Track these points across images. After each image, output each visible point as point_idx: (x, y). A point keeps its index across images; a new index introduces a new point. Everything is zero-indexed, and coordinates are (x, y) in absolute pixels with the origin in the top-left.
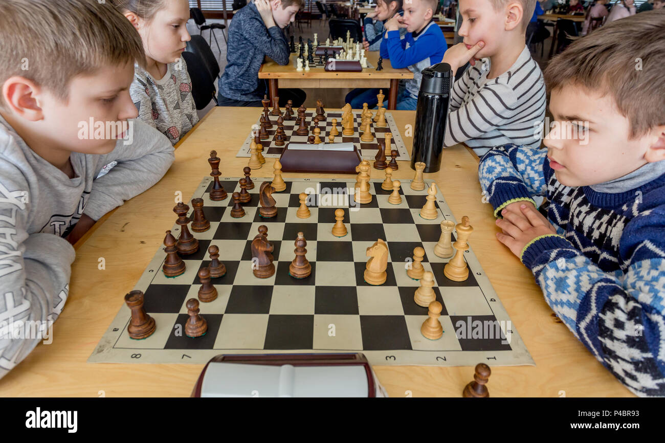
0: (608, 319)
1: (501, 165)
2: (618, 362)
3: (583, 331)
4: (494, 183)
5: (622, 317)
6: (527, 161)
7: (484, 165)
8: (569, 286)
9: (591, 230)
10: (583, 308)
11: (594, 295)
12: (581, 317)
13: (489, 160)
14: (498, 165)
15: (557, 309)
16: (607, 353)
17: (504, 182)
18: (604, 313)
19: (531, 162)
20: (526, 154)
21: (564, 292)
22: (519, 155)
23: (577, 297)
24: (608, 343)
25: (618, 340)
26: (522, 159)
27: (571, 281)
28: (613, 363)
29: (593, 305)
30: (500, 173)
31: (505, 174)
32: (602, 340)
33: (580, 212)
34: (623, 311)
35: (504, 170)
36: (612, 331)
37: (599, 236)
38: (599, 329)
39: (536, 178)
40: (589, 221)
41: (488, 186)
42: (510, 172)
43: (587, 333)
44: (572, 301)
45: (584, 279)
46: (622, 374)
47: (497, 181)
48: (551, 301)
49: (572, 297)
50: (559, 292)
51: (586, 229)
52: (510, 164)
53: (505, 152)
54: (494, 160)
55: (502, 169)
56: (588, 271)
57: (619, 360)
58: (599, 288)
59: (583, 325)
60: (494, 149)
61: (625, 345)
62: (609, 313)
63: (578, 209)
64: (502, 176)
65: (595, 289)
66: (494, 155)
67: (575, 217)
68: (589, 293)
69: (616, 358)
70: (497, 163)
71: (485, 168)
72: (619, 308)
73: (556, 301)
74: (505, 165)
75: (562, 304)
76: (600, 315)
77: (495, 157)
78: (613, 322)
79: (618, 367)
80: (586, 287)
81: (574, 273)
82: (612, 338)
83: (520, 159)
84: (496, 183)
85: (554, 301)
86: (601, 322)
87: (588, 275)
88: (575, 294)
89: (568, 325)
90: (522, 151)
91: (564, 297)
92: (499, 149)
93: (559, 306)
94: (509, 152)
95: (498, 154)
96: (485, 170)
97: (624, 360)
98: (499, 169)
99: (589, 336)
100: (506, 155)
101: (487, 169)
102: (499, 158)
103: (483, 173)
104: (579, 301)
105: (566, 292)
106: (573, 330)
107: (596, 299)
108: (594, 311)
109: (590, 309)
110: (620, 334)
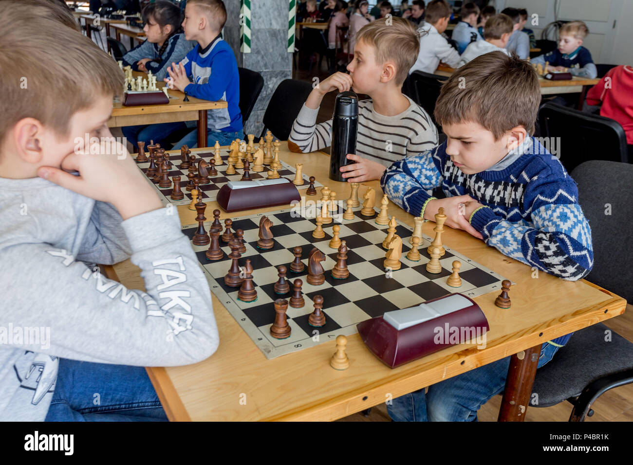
0: (541, 248)
1: (401, 182)
2: (555, 268)
3: (531, 261)
4: (405, 200)
5: (546, 243)
6: (420, 167)
7: (389, 187)
8: (509, 241)
9: (492, 197)
10: (524, 248)
11: (527, 239)
12: (525, 255)
13: (391, 181)
14: (399, 182)
15: (512, 256)
16: (548, 266)
17: (410, 195)
18: (537, 246)
19: (422, 166)
20: (415, 163)
21: (509, 246)
22: (410, 166)
23: (518, 245)
24: (546, 260)
25: (550, 256)
26: (413, 167)
27: (509, 237)
28: (553, 270)
29: (530, 244)
30: (404, 188)
31: (408, 188)
32: (543, 260)
33: (479, 188)
34: (546, 240)
35: (405, 185)
36: (545, 253)
37: (500, 200)
38: (538, 256)
39: (432, 175)
40: (489, 192)
41: (402, 203)
42: (410, 184)
43: (533, 261)
44: (516, 248)
45: (516, 232)
46: (559, 273)
47: (406, 197)
48: (506, 253)
49: (515, 246)
50: (507, 247)
51: (488, 198)
52: (408, 178)
53: (398, 169)
54: (395, 180)
55: (404, 184)
56: (516, 228)
57: (555, 266)
58: (529, 234)
59: (529, 258)
60: (388, 170)
61: (554, 257)
62: (539, 245)
63: (477, 186)
64: (407, 190)
65: (526, 235)
66: (393, 175)
67: (477, 192)
68: (523, 238)
69: (553, 266)
70: (398, 181)
71: (391, 188)
72: (544, 240)
73: (508, 252)
74: (405, 181)
75: (512, 252)
76: (535, 248)
77: (395, 176)
78: (544, 249)
79: (556, 270)
80: (520, 237)
81: (508, 232)
82: (547, 257)
83: (412, 168)
84: (406, 199)
85: (507, 253)
86: (538, 251)
87: (517, 230)
88: (515, 244)
89: (522, 261)
90: (411, 162)
91: (511, 248)
92: (392, 169)
93: (512, 254)
94: (401, 167)
95: (395, 174)
96: (392, 191)
97: (557, 265)
98: (402, 185)
99: (535, 262)
100: (401, 172)
101: (393, 189)
102: (398, 177)
103: (391, 194)
104: (520, 246)
105: (510, 245)
106: (526, 263)
107: (530, 241)
108: (531, 248)
109: (529, 247)
110: (549, 253)
